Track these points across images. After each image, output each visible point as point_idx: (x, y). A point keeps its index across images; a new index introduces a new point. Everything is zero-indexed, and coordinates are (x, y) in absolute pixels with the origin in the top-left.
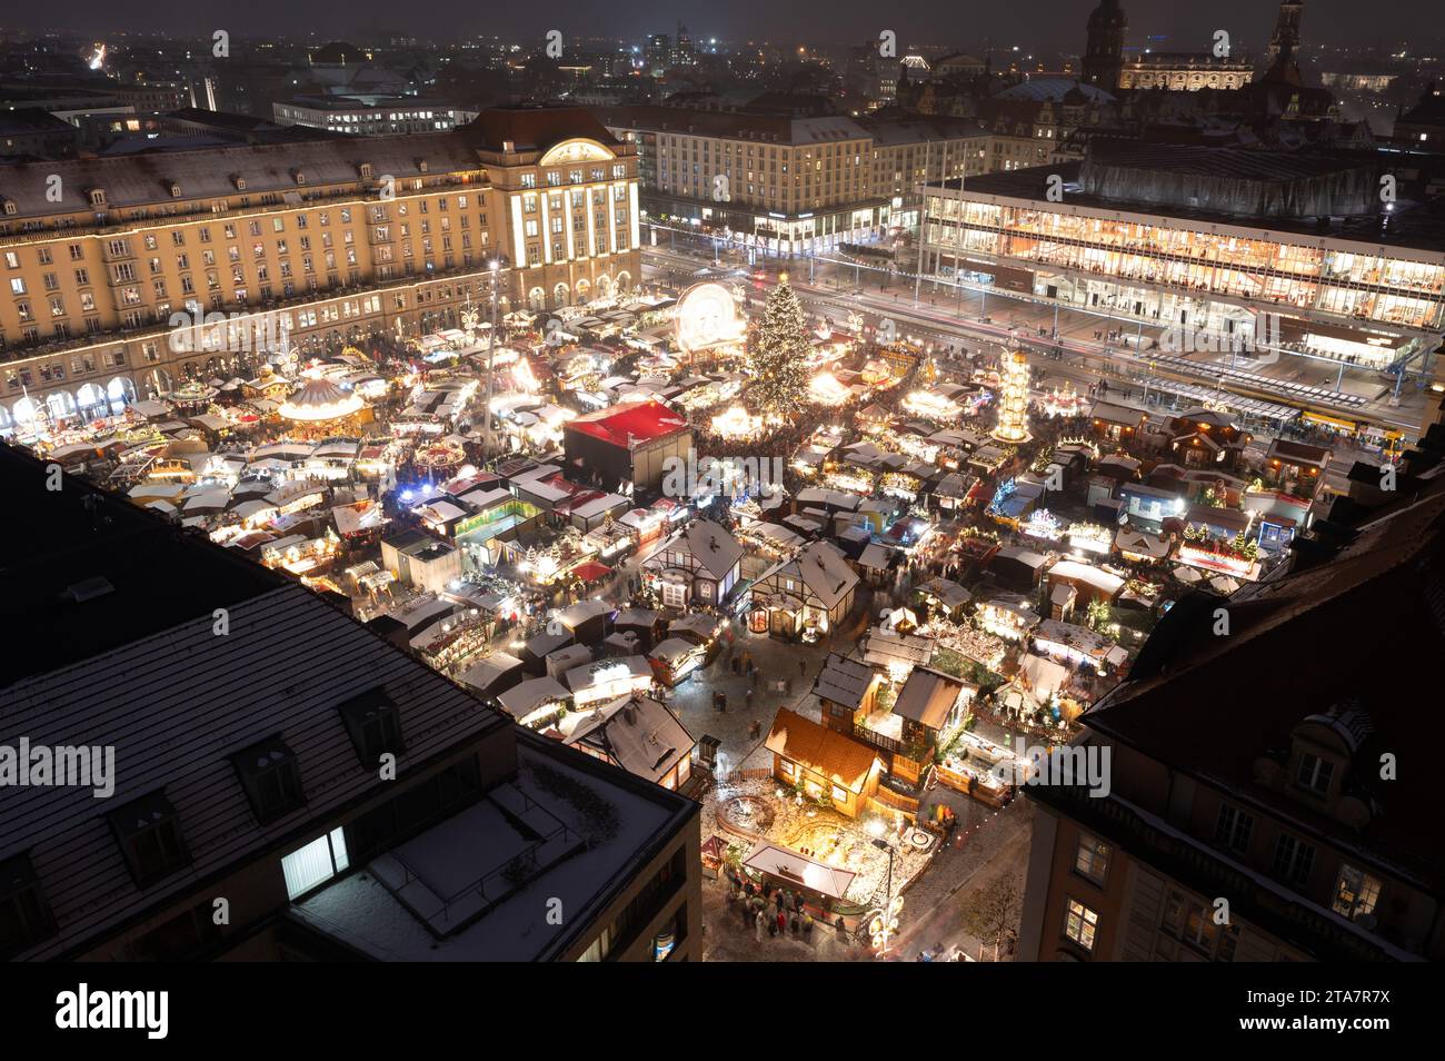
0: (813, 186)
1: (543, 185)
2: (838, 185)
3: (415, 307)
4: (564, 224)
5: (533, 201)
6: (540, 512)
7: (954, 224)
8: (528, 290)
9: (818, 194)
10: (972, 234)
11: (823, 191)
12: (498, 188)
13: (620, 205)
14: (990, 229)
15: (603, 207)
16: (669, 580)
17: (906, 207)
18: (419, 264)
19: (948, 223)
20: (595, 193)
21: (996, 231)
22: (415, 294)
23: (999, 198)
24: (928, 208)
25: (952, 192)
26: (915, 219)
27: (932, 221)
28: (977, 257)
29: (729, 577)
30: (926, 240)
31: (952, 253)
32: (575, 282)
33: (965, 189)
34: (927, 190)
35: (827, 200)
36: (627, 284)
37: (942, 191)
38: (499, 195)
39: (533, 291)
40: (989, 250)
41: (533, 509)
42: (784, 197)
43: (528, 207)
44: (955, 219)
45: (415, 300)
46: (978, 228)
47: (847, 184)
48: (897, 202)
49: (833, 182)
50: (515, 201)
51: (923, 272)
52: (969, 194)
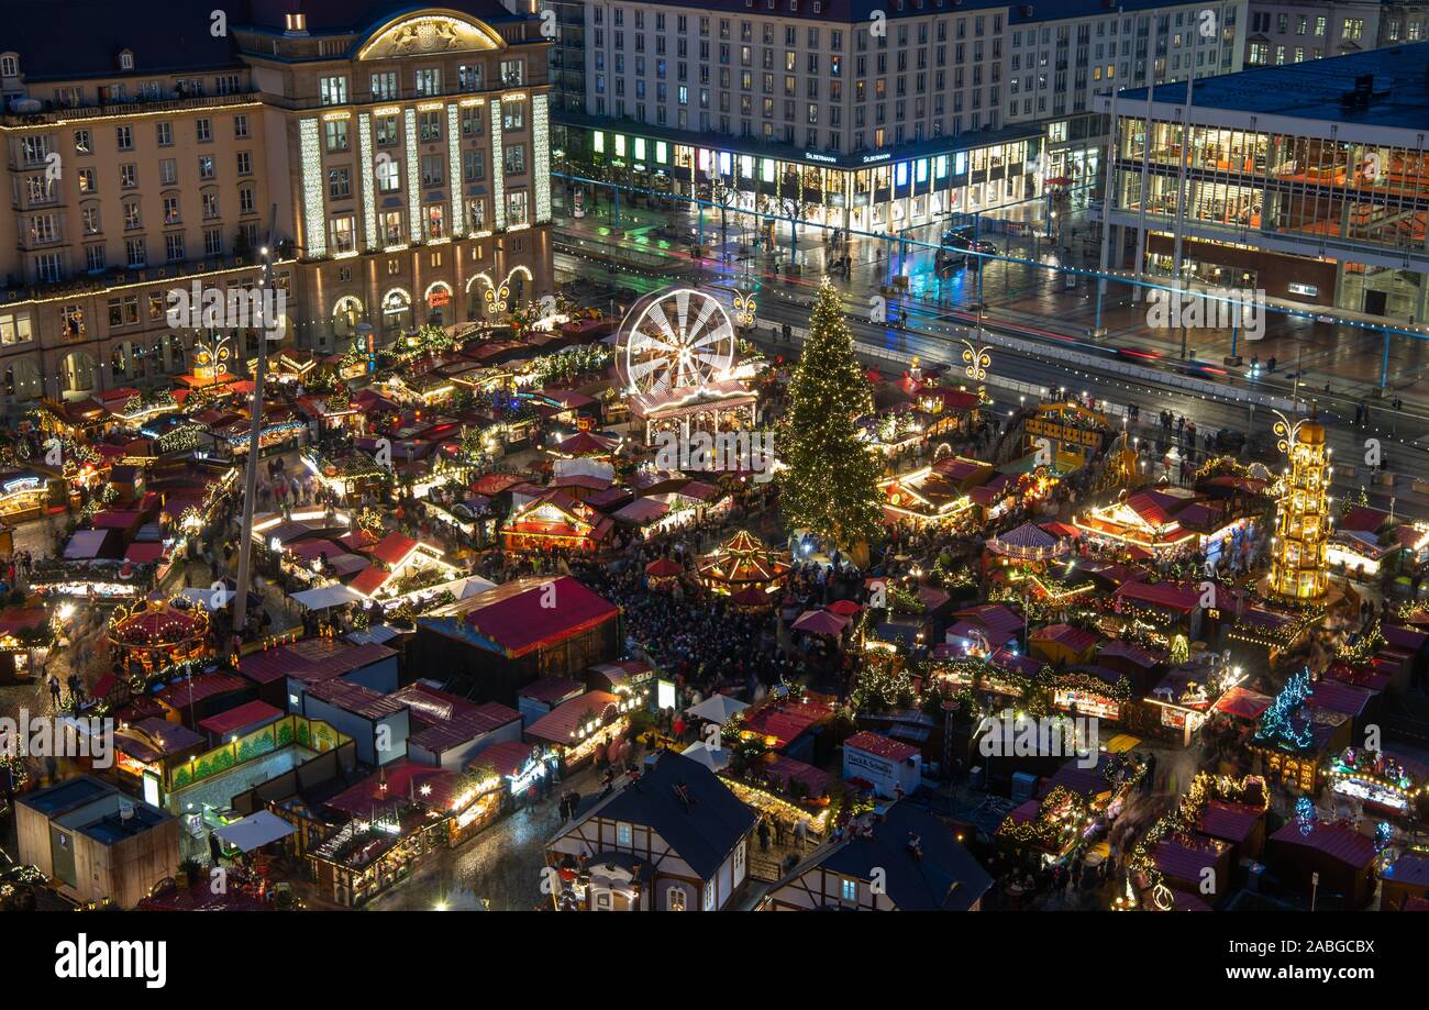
0: (871, 102)
1: (360, 100)
2: (941, 98)
3: (104, 333)
4: (403, 175)
5: (342, 129)
6: (344, 739)
7: (1172, 172)
8: (331, 301)
9: (881, 119)
10: (1208, 190)
11: (891, 112)
12: (273, 102)
13: (513, 137)
14: (1245, 181)
15: (481, 142)
16: (602, 881)
17: (1076, 138)
18: (115, 249)
19: (1161, 170)
20: (465, 114)
21: (1258, 182)
22: (104, 308)
23: (1265, 120)
24: (1120, 142)
25: (1168, 109)
26: (1093, 162)
27: (1127, 165)
28: (1215, 235)
29: (724, 872)
30: (1116, 202)
31: (1170, 229)
32: (424, 286)
33: (1195, 103)
34: (1121, 106)
35: (900, 129)
36: (527, 289)
37: (1147, 107)
38: (275, 118)
39: (342, 303)
40: (1246, 221)
41: (332, 733)
42: (834, 121)
43: (332, 143)
44: (1175, 162)
45: (104, 319)
46: (1221, 178)
47: (958, 97)
48: (1058, 131)
49: (911, 94)
50: (308, 129)
51: (1111, 266)
52: (1201, 113)
